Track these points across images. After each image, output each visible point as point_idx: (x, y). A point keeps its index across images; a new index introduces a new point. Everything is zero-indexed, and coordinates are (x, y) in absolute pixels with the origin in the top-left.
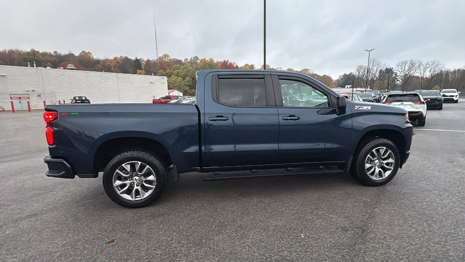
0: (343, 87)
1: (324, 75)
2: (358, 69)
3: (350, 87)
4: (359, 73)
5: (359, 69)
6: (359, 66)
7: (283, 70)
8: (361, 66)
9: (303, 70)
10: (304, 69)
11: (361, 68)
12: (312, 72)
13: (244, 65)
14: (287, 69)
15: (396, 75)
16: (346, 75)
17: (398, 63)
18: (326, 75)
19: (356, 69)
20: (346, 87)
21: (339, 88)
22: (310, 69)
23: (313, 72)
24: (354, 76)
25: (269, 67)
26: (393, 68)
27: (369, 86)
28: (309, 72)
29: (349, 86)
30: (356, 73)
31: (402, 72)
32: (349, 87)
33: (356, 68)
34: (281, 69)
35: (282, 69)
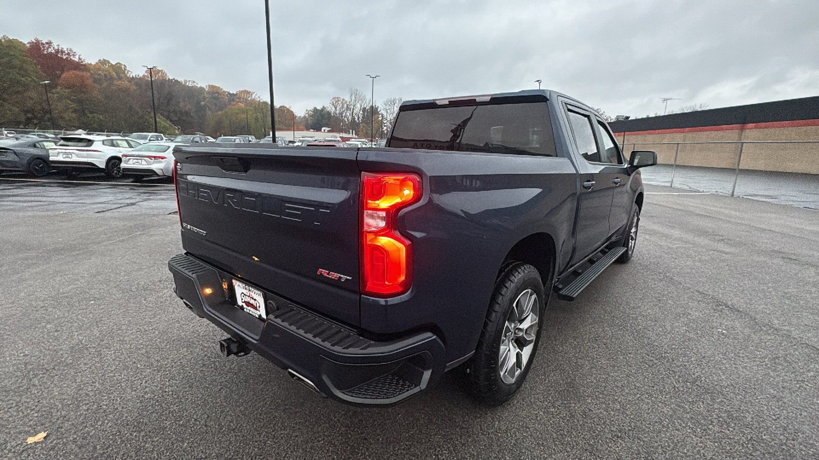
0: (318, 129)
1: (282, 106)
2: (333, 102)
3: (329, 131)
4: (336, 108)
5: (335, 103)
6: (335, 98)
7: (199, 86)
8: (337, 98)
9: (242, 92)
10: (243, 90)
11: (338, 101)
12: (259, 97)
13: (97, 61)
14: (207, 84)
15: (382, 116)
16: (317, 110)
17: (386, 100)
18: (286, 107)
19: (330, 102)
20: (323, 131)
21: (311, 130)
22: (254, 93)
23: (261, 98)
24: (329, 113)
25: (166, 75)
26: (378, 107)
27: (354, 131)
28: (253, 97)
29: (327, 129)
30: (331, 108)
31: (391, 115)
32: (326, 131)
33: (331, 100)
34: (195, 84)
35: (197, 84)
